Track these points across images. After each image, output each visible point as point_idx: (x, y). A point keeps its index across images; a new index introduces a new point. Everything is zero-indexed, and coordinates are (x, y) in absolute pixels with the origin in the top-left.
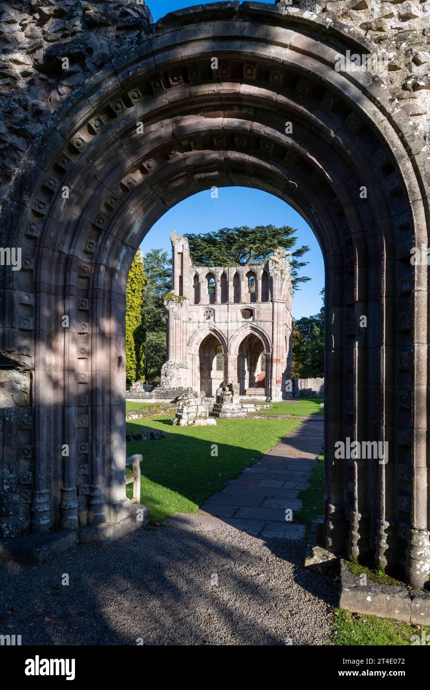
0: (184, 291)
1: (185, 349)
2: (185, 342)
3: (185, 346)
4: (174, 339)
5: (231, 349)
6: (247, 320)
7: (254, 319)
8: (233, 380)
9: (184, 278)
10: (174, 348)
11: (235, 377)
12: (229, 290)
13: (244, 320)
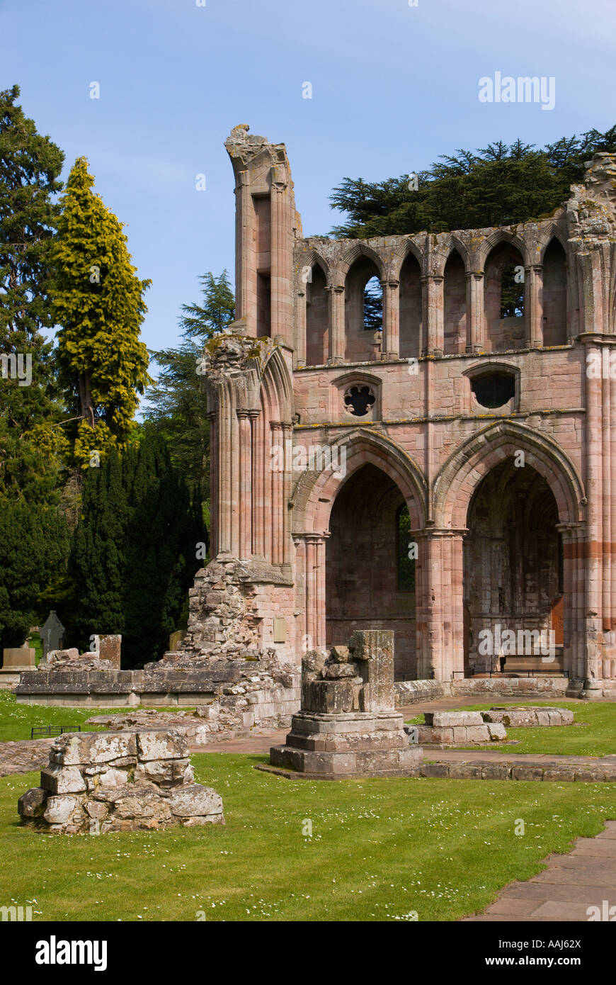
0: (274, 320)
1: (279, 519)
2: (278, 495)
3: (279, 508)
4: (236, 484)
5: (438, 511)
6: (497, 411)
7: (517, 407)
8: (449, 619)
9: (274, 279)
10: (236, 515)
11: (454, 611)
12: (430, 310)
13: (483, 410)
